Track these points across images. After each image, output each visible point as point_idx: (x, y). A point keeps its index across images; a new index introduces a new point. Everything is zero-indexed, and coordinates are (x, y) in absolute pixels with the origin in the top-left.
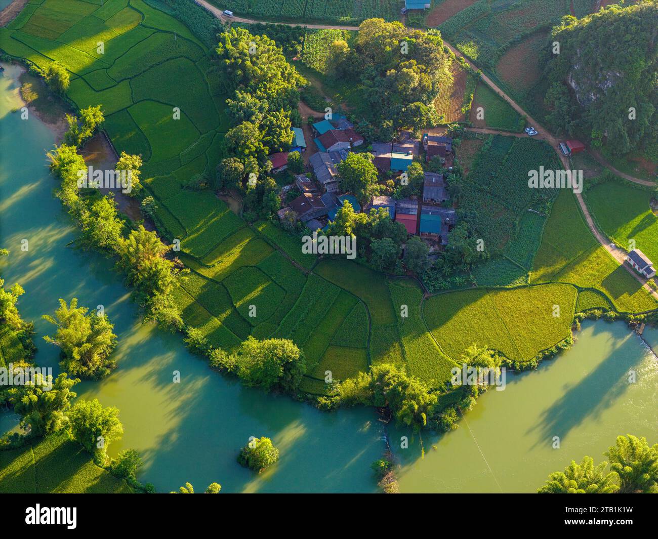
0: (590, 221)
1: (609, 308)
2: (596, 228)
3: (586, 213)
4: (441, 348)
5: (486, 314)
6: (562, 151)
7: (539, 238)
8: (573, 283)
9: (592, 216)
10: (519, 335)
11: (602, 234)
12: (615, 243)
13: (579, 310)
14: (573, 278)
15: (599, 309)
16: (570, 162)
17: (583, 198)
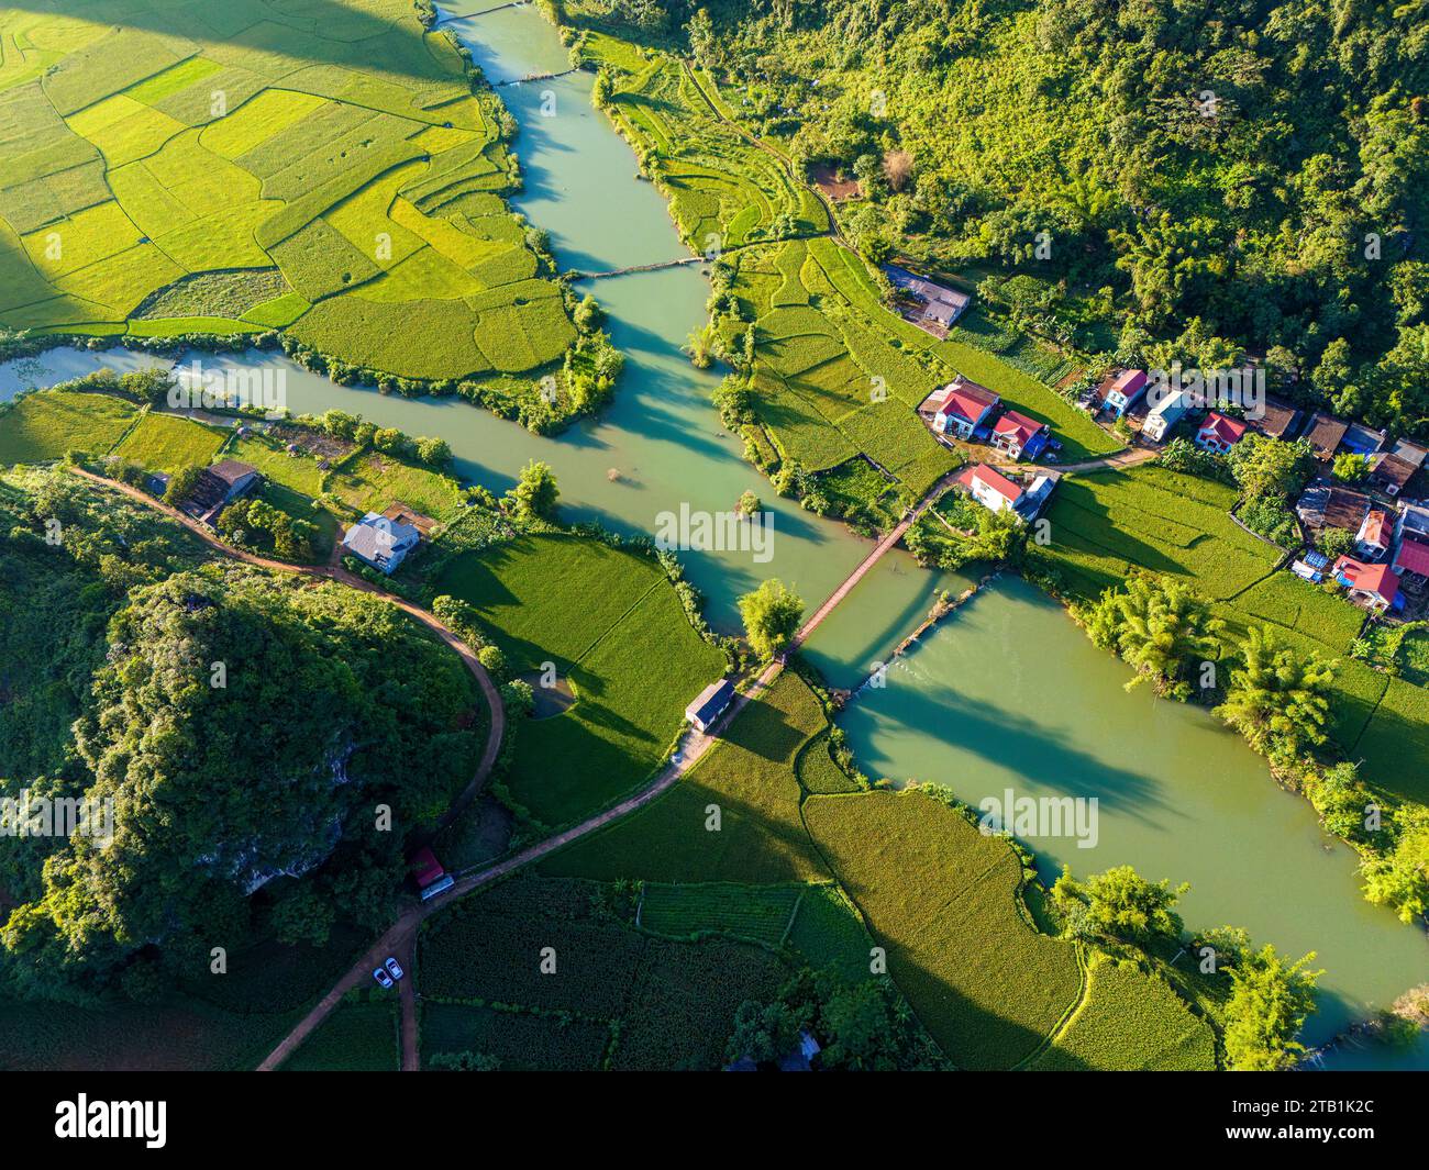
0: (624, 808)
1: (826, 740)
2: (643, 793)
3: (605, 818)
4: (1072, 1006)
5: (943, 943)
6: (451, 889)
7: (707, 887)
8: (795, 806)
9: (612, 807)
10: (962, 871)
11: (655, 780)
12: (669, 756)
13: (851, 786)
14: (783, 807)
15: (834, 758)
16: (467, 874)
17: (568, 830)
